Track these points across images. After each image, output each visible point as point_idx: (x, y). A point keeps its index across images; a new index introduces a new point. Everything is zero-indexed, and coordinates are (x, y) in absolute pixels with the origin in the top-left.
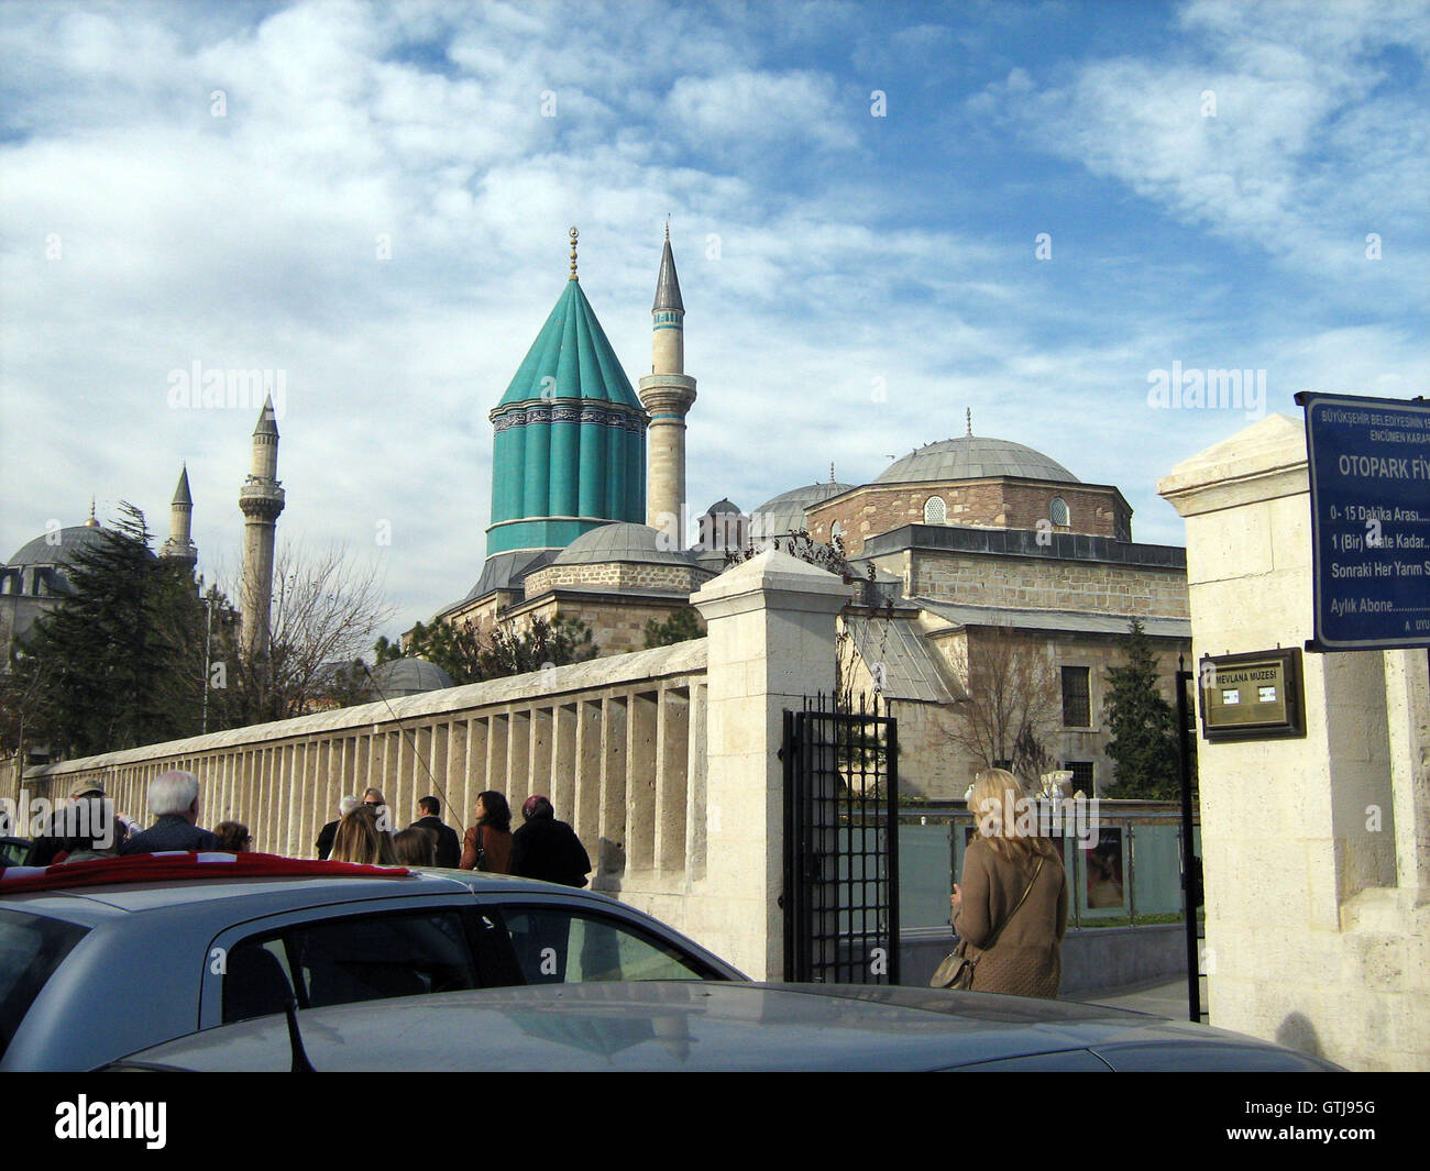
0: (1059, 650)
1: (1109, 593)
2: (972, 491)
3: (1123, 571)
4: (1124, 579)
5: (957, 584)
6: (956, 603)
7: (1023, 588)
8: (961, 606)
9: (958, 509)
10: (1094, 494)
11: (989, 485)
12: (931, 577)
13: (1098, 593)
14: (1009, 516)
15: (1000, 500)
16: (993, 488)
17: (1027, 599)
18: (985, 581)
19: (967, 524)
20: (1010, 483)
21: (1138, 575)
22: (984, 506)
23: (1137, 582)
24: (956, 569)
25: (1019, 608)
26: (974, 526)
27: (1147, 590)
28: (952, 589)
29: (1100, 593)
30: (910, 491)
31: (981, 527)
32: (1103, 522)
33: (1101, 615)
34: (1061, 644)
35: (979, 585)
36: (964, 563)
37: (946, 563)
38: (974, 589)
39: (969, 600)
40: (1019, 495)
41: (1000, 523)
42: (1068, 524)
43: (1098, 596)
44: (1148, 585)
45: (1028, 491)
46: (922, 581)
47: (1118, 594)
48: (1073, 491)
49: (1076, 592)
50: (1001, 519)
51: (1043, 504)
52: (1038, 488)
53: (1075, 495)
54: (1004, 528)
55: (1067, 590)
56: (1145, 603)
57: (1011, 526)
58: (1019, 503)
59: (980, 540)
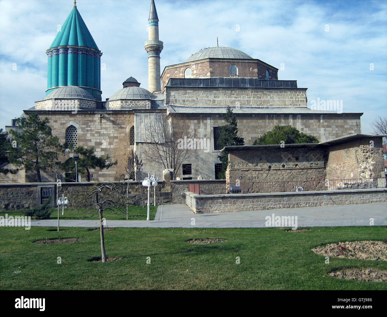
0: (212, 121)
1: (252, 99)
2: (199, 65)
3: (259, 91)
4: (259, 93)
5: (186, 99)
6: (185, 106)
7: (214, 99)
8: (187, 107)
9: (195, 72)
10: (248, 63)
11: (205, 62)
12: (175, 97)
13: (247, 99)
14: (211, 73)
15: (208, 67)
16: (206, 63)
17: (216, 103)
18: (198, 97)
19: (198, 77)
20: (212, 60)
21: (265, 92)
22: (203, 70)
23: (264, 94)
24: (186, 94)
25: (212, 106)
26: (200, 78)
27: (269, 97)
28: (184, 101)
29: (248, 99)
30: (180, 67)
31: (202, 78)
32: (252, 73)
33: (248, 107)
34: (213, 119)
35: (195, 99)
36: (189, 91)
37: (181, 92)
38: (193, 101)
39: (191, 105)
40: (217, 65)
41: (208, 76)
42: (237, 74)
43: (247, 101)
44: (269, 95)
45: (221, 63)
46: (171, 98)
47: (256, 99)
48: (239, 62)
49: (238, 99)
50: (209, 74)
51: (226, 68)
52: (225, 62)
53: (240, 63)
54: (209, 77)
55: (233, 99)
56: (268, 102)
57: (213, 76)
58: (216, 68)
59: (199, 82)
